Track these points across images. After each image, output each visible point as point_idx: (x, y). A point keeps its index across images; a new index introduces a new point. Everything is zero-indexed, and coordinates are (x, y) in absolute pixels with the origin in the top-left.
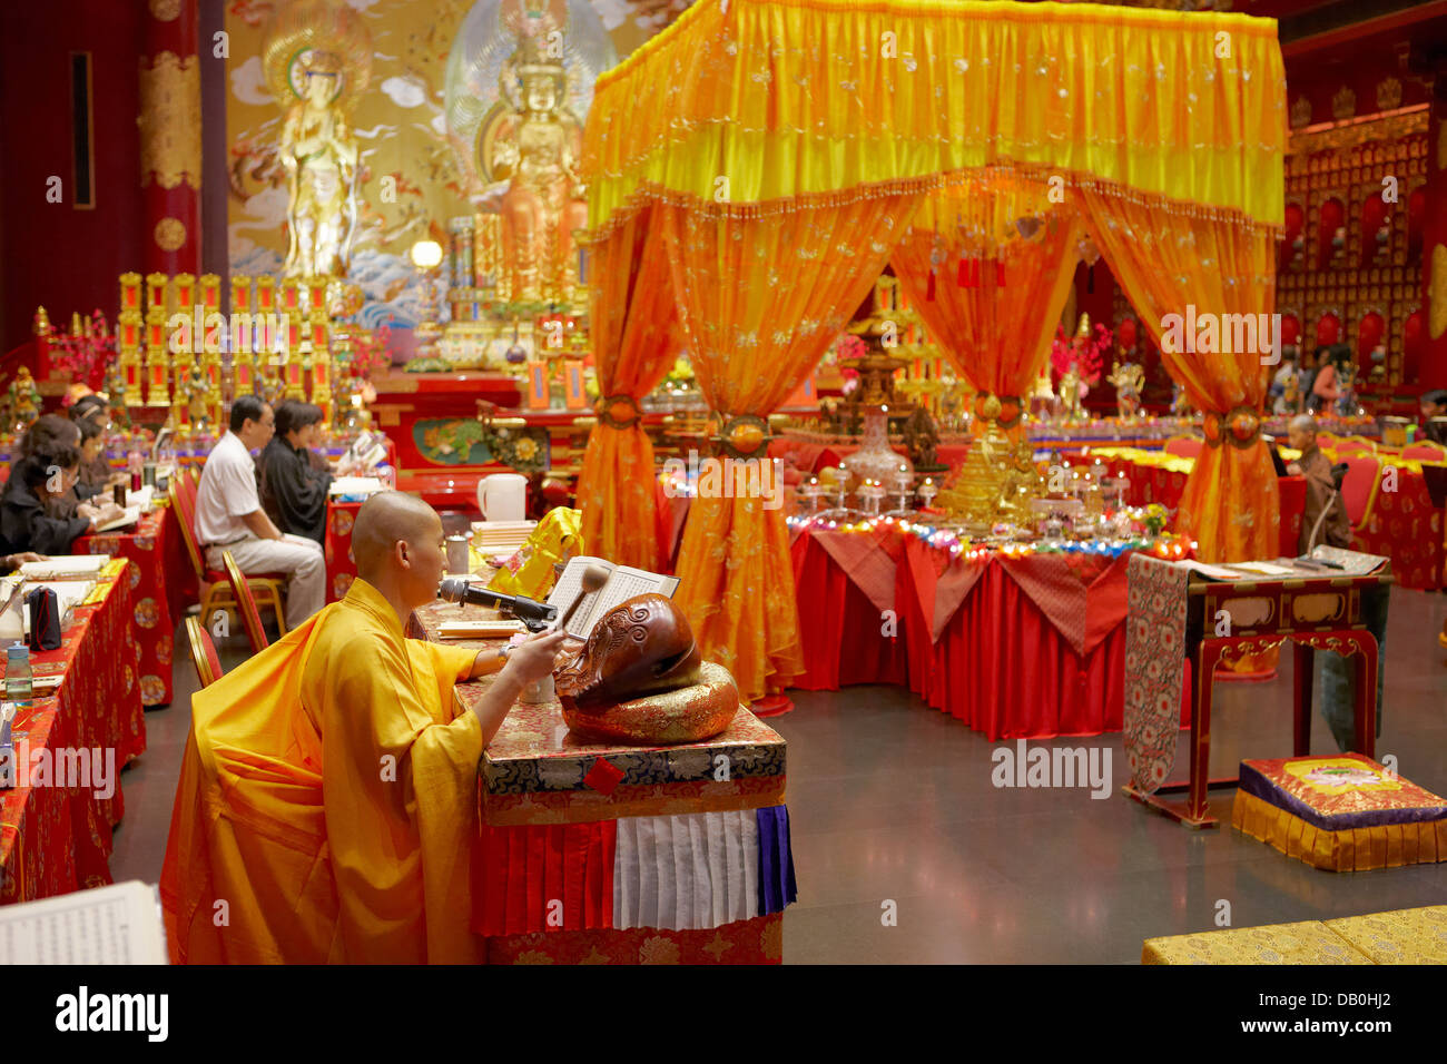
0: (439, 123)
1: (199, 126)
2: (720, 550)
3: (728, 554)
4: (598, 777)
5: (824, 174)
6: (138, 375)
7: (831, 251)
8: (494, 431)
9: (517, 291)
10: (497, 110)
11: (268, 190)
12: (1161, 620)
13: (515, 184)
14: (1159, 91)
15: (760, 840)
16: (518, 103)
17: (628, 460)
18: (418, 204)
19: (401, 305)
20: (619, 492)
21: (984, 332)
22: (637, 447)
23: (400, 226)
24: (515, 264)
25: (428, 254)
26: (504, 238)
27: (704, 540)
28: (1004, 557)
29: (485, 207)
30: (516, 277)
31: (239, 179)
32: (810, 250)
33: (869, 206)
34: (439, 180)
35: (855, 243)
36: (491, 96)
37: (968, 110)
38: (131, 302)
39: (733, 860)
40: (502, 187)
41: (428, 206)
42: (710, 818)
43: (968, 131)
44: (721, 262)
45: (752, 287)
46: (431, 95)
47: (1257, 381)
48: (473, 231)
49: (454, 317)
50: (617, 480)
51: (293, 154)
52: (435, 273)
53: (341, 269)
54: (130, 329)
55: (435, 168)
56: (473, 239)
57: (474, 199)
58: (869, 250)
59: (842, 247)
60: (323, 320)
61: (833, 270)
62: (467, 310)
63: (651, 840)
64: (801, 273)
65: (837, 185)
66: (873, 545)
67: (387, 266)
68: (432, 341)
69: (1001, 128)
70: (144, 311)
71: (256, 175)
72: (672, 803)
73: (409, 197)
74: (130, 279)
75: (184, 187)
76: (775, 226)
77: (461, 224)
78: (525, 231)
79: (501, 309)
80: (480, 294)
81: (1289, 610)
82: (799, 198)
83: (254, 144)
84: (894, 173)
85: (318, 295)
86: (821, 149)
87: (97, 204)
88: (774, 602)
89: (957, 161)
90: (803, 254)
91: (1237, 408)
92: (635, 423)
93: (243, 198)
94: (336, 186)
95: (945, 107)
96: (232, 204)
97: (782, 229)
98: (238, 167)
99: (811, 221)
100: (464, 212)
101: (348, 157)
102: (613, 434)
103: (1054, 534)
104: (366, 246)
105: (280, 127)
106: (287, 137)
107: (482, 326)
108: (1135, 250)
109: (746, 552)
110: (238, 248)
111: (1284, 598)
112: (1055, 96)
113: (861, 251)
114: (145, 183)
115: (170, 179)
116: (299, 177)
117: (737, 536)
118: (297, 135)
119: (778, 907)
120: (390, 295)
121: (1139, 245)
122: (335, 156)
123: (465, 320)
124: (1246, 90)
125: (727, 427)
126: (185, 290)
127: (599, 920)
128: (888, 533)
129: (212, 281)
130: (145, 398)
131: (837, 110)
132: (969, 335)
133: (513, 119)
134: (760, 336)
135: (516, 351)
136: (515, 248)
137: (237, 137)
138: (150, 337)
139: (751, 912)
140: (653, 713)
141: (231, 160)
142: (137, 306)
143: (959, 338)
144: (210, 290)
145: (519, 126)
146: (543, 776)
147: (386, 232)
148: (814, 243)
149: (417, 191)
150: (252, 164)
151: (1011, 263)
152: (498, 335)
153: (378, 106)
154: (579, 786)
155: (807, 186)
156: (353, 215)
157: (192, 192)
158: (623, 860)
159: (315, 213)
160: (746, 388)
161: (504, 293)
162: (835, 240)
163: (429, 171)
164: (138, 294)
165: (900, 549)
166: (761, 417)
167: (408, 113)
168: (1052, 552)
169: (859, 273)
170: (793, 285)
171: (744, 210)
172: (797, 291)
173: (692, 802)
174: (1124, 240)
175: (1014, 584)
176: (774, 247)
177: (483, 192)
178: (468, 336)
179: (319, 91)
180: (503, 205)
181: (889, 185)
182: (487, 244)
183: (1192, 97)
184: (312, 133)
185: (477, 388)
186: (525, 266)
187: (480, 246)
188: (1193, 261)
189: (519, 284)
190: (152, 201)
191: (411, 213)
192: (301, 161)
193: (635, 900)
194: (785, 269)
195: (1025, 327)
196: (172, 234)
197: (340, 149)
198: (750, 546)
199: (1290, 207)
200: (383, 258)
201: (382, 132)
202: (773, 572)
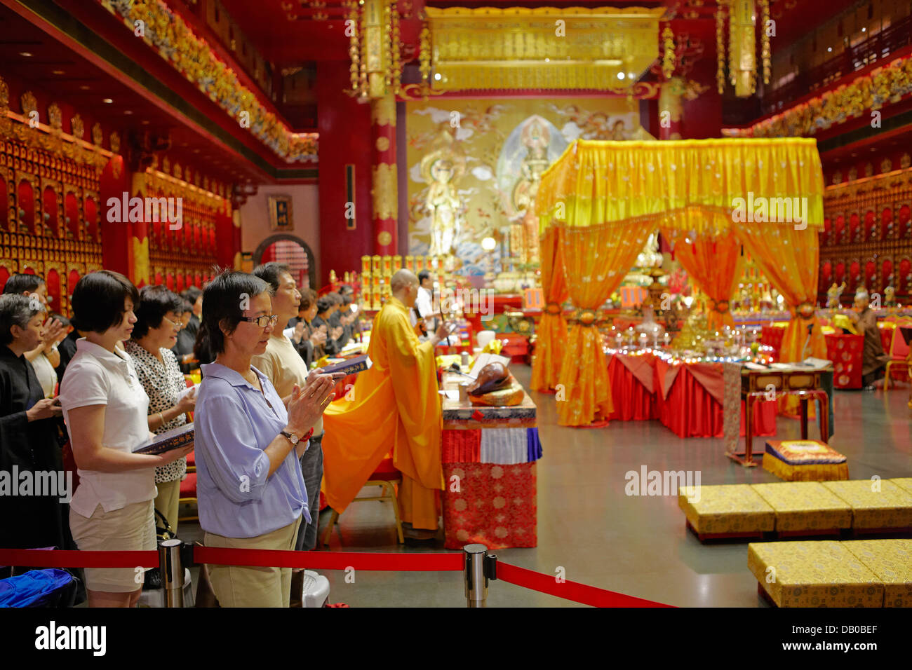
0: (496, 186)
1: (397, 193)
2: (577, 362)
3: (580, 363)
4: (476, 416)
5: (616, 213)
6: (369, 297)
7: (621, 244)
8: (510, 318)
9: (529, 259)
10: (520, 180)
11: (425, 218)
12: (734, 385)
13: (528, 211)
14: (761, 172)
15: (528, 438)
16: (529, 176)
17: (556, 329)
18: (489, 221)
19: (482, 265)
20: (552, 342)
21: (712, 273)
22: (560, 324)
23: (481, 231)
24: (528, 247)
25: (489, 243)
26: (523, 235)
27: (572, 358)
28: (686, 364)
29: (516, 222)
30: (528, 253)
31: (414, 214)
32: (611, 242)
33: (636, 225)
34: (498, 210)
35: (630, 240)
36: (518, 175)
37: (677, 185)
38: (367, 267)
39: (519, 444)
40: (522, 213)
41: (493, 222)
42: (511, 430)
43: (677, 193)
44: (576, 250)
45: (589, 258)
46: (494, 174)
47: (812, 291)
48: (509, 233)
49: (503, 271)
50: (552, 337)
51: (432, 203)
52: (492, 252)
53: (453, 251)
54: (366, 279)
55: (496, 205)
56: (510, 236)
57: (511, 219)
58: (636, 242)
59: (625, 242)
60: (442, 273)
61: (621, 251)
62: (508, 267)
63: (492, 436)
64: (608, 252)
65: (622, 217)
66: (643, 361)
67: (475, 248)
68: (491, 281)
69: (691, 192)
70: (372, 271)
71: (420, 212)
72: (499, 425)
73: (485, 219)
74: (366, 259)
75: (390, 219)
76: (597, 234)
77: (504, 230)
78: (532, 232)
79: (522, 266)
80: (513, 260)
81: (787, 382)
82: (606, 223)
83: (419, 199)
84: (646, 211)
85: (440, 262)
86: (615, 203)
87: (357, 226)
88: (598, 382)
89: (672, 206)
90: (609, 245)
91: (803, 303)
92: (559, 313)
93: (415, 222)
94: (451, 216)
95: (667, 184)
96: (410, 224)
97: (600, 236)
98: (413, 209)
99: (612, 231)
100: (507, 224)
101: (456, 204)
102: (550, 318)
103: (711, 355)
104: (467, 240)
105: (427, 192)
106: (430, 197)
107: (514, 273)
108: (752, 238)
109: (587, 362)
110: (413, 243)
111: (784, 378)
112: (714, 177)
113: (633, 243)
114: (374, 218)
115: (384, 215)
116: (435, 213)
117: (584, 356)
118: (434, 196)
119: (534, 459)
120: (477, 261)
121: (754, 236)
122: (450, 204)
123: (507, 271)
124: (801, 170)
125: (580, 313)
126: (387, 262)
127: (476, 460)
128: (648, 356)
129: (398, 258)
130: (372, 306)
131: (621, 188)
132: (705, 274)
133: (526, 184)
134: (592, 277)
135: (526, 285)
136: (527, 239)
137: (412, 196)
138: (374, 282)
139: (525, 460)
140: (493, 397)
141: (409, 206)
142: (369, 270)
143: (700, 275)
144: (398, 262)
145: (529, 187)
146: (459, 415)
147: (475, 234)
148: (613, 241)
149: (488, 216)
150: (419, 207)
151: (721, 243)
152: (520, 278)
153: (470, 180)
154: (470, 418)
155: (609, 219)
156: (458, 227)
157: (393, 221)
158: (483, 442)
159: (442, 228)
160: (587, 298)
161: (523, 260)
162: (622, 238)
163: (493, 207)
164: (369, 264)
165: (654, 362)
166: (594, 309)
167: (483, 183)
168: (707, 362)
169: (632, 252)
170: (605, 258)
171: (583, 229)
172: (607, 259)
173: (505, 425)
174: (747, 234)
175: (691, 375)
176: (597, 242)
177: (516, 215)
178: (508, 278)
179: (443, 177)
180: (522, 222)
181: (643, 216)
182: (516, 238)
183: (776, 175)
184: (440, 195)
185: (505, 301)
186: (532, 247)
187: (513, 239)
188: (780, 242)
189: (530, 255)
190: (376, 225)
191: (486, 225)
192: (436, 207)
193: (487, 454)
194: (600, 251)
195: (727, 270)
196: (385, 238)
197: (452, 200)
198: (589, 360)
199: (826, 219)
200: (474, 245)
201: (473, 192)
202: (598, 371)
